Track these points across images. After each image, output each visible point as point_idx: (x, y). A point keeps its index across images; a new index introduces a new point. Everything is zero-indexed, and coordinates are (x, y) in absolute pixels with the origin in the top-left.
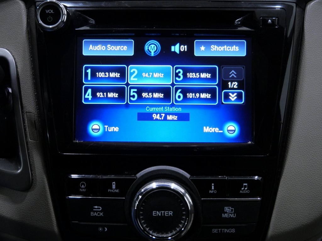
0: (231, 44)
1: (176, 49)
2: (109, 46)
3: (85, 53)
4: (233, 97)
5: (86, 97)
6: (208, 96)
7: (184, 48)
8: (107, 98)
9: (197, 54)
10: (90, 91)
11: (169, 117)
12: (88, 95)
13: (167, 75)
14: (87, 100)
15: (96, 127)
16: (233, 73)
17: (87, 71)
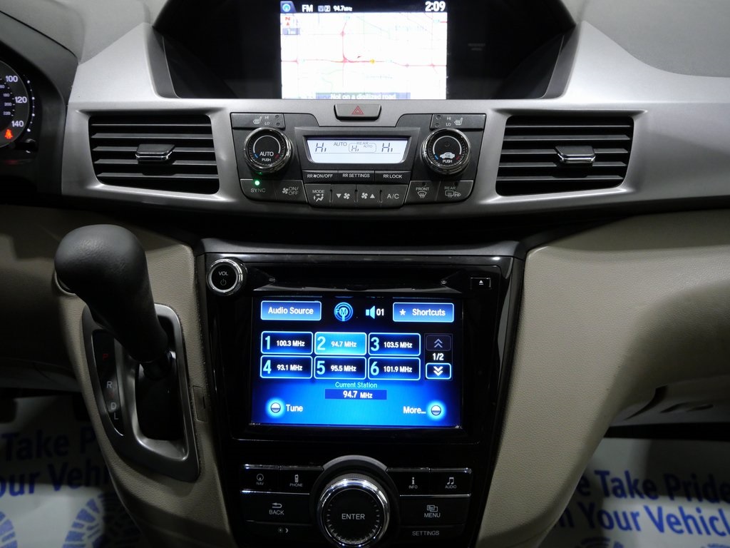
0: (436, 308)
1: (371, 312)
2: (292, 308)
3: (263, 317)
4: (438, 371)
5: (265, 369)
6: (409, 370)
7: (381, 312)
8: (289, 371)
9: (395, 319)
10: (269, 363)
11: (363, 395)
12: (267, 368)
13: (360, 344)
14: (265, 373)
15: (276, 406)
16: (438, 343)
17: (266, 339)
